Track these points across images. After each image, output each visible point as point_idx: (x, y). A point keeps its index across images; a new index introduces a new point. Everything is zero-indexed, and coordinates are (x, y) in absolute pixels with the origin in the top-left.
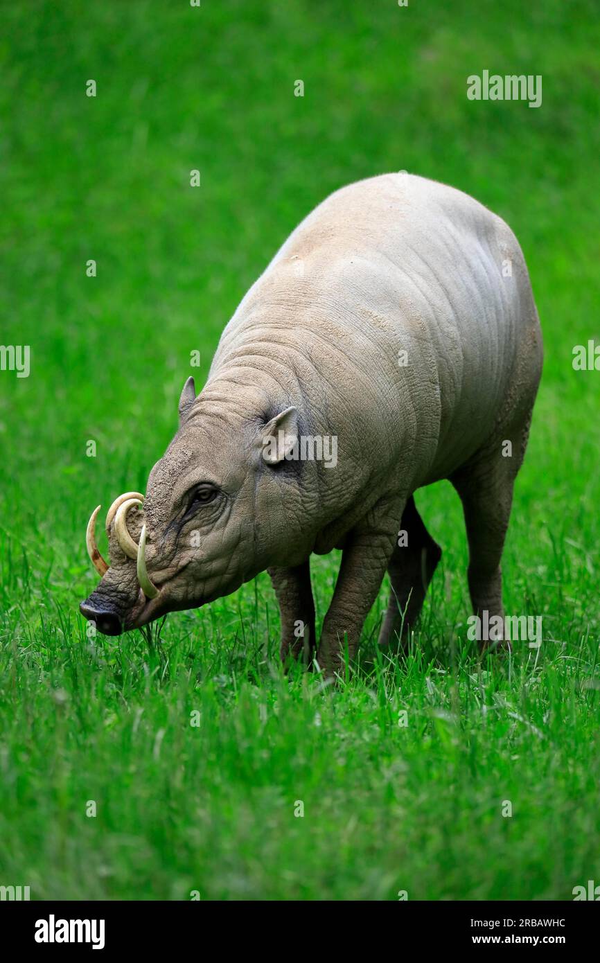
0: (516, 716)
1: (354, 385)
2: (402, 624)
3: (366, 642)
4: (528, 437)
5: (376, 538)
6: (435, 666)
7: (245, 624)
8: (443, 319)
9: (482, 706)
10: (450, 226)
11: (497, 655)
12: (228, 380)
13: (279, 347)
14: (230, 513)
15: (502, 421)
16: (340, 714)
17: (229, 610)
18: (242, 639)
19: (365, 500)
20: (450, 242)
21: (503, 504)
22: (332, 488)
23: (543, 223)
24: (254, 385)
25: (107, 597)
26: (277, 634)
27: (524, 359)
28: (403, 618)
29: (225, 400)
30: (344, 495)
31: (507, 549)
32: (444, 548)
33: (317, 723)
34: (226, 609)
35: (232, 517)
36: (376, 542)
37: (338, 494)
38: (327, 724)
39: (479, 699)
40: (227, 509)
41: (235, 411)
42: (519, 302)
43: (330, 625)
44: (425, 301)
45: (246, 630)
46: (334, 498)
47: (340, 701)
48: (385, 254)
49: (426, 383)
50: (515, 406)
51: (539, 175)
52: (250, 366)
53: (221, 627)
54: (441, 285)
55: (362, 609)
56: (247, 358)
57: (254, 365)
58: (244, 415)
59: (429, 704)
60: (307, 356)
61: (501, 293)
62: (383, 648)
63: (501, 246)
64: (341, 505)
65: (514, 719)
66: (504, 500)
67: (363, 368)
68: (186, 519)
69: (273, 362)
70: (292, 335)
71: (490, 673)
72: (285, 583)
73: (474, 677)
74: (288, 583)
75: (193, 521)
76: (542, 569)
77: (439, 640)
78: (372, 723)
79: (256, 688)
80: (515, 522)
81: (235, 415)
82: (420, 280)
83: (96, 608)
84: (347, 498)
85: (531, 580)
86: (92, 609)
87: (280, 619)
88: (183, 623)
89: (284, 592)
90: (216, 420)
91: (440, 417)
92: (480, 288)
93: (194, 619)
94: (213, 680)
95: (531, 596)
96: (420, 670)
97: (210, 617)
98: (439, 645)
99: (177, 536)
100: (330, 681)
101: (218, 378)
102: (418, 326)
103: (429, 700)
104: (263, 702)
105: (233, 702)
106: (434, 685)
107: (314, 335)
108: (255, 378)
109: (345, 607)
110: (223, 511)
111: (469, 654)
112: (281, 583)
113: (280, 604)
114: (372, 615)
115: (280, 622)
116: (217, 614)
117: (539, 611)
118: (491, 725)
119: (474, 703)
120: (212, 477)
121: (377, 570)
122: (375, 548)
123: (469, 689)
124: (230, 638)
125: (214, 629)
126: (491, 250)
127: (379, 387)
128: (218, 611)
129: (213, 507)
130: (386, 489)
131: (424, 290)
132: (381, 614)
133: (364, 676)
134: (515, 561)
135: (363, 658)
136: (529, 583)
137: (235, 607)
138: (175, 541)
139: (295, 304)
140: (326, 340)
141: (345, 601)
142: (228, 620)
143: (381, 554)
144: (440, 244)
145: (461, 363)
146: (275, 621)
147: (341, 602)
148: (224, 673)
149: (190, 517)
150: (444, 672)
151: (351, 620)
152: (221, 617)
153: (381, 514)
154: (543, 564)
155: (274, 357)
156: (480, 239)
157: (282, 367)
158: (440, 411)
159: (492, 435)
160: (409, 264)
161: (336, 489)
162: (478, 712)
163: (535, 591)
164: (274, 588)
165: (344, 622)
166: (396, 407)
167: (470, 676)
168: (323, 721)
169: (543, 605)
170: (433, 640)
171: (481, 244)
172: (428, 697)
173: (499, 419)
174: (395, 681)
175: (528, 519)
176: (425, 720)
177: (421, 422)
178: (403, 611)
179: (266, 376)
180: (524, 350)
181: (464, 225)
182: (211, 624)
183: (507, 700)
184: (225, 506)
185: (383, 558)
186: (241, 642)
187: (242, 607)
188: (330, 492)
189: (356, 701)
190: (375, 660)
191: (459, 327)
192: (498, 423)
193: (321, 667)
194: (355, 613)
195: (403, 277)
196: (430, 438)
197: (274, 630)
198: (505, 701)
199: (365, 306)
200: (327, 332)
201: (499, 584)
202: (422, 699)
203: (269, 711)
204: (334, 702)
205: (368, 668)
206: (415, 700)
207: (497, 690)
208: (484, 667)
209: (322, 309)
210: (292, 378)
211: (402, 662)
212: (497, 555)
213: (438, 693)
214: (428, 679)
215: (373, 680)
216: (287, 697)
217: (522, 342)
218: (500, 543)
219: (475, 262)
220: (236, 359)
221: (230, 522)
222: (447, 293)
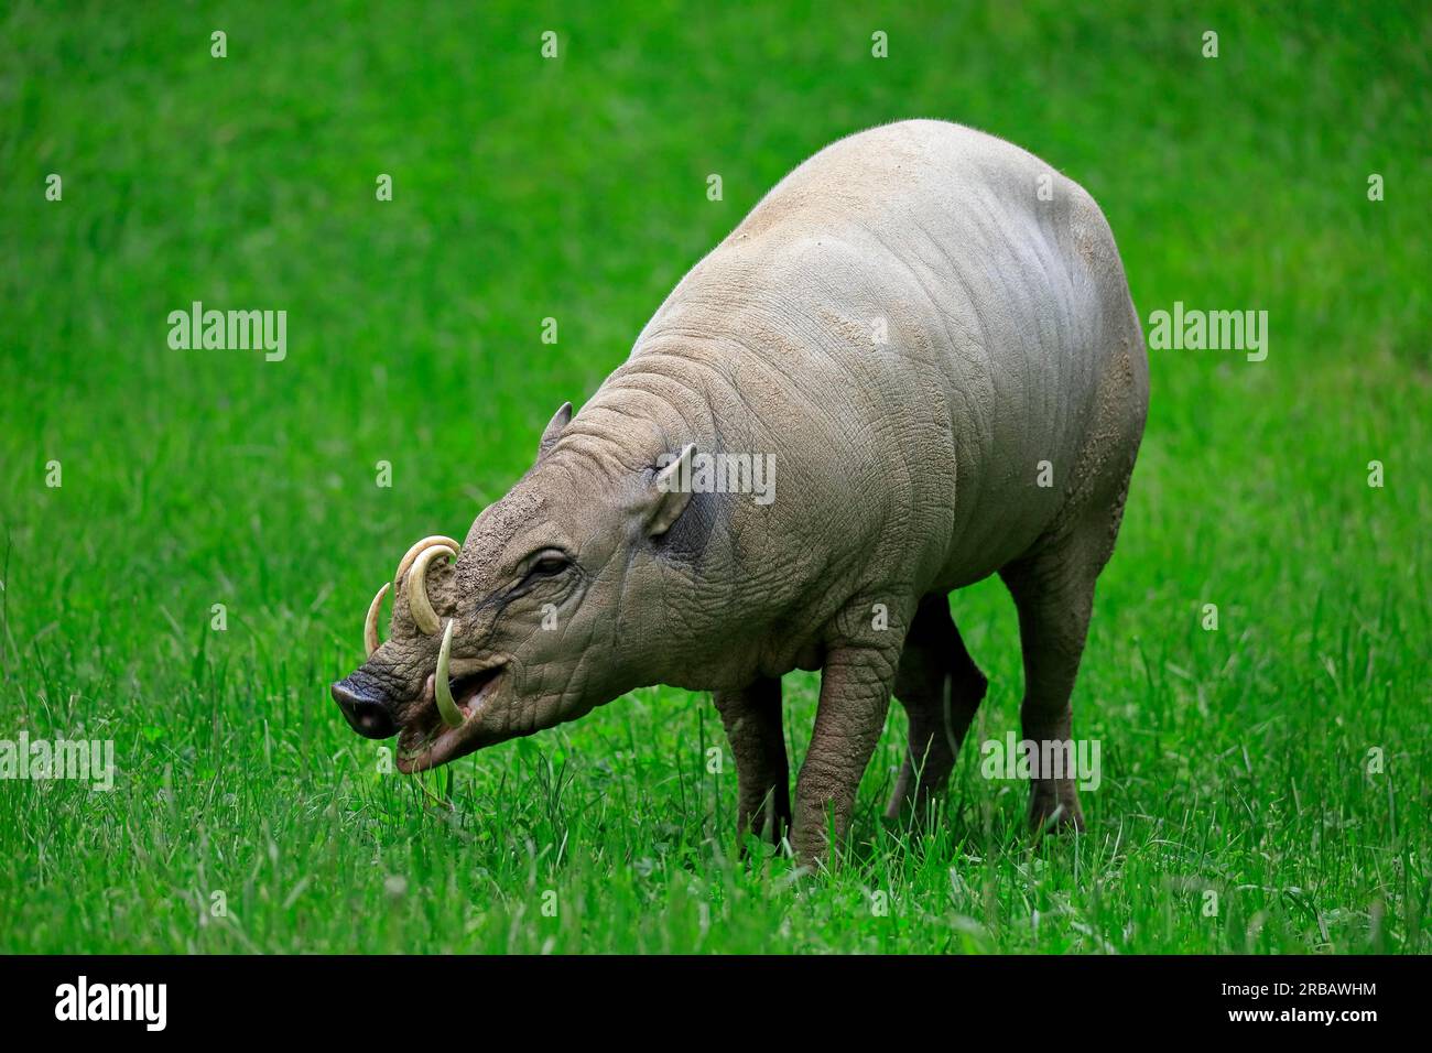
0: (1082, 928)
1: (798, 423)
2: (917, 788)
3: (865, 813)
4: (1121, 515)
5: (858, 652)
6: (966, 850)
7: (682, 784)
8: (959, 332)
9: (1032, 913)
10: (989, 199)
11: (1060, 836)
12: (610, 408)
13: (687, 362)
14: (582, 598)
15: (1074, 492)
16: (821, 920)
17: (662, 761)
18: (680, 805)
19: (824, 594)
20: (987, 221)
21: (1079, 615)
22: (758, 577)
23: (1150, 194)
24: (646, 418)
25: (375, 680)
26: (732, 797)
27: (1107, 401)
28: (918, 779)
29: (602, 435)
30: (781, 587)
31: (1081, 680)
32: (987, 674)
33: (784, 931)
34: (658, 760)
35: (585, 605)
36: (859, 658)
37: (768, 586)
38: (800, 935)
39: (1030, 901)
40: (579, 592)
41: (615, 455)
42: (1100, 316)
43: (803, 786)
44: (931, 306)
45: (687, 792)
46: (762, 591)
47: (822, 900)
48: (878, 235)
49: (926, 425)
50: (1094, 471)
51: (1150, 123)
52: (643, 388)
53: (649, 787)
54: (963, 283)
55: (849, 760)
56: (640, 376)
57: (648, 388)
58: (627, 464)
59: (955, 907)
60: (730, 379)
61: (1068, 300)
62: (889, 823)
63: (1075, 232)
64: (774, 601)
65: (1081, 933)
66: (1078, 609)
67: (817, 399)
68: (516, 594)
69: (677, 385)
70: (713, 347)
71: (1047, 863)
72: (740, 723)
73: (1022, 869)
74: (745, 723)
75: (525, 599)
76: (1131, 710)
77: (973, 811)
78: (868, 935)
79: (696, 880)
80: (1096, 638)
81: (615, 461)
82: (928, 275)
83: (356, 693)
84: (786, 592)
85: (1115, 725)
86: (351, 693)
87: (737, 777)
88: (592, 779)
89: (737, 735)
90: (589, 462)
91: (954, 477)
92: (1031, 291)
93: (611, 774)
94: (632, 867)
95: (1114, 748)
96: (943, 856)
97: (634, 772)
98: (974, 820)
99: (497, 616)
100: (805, 869)
101: (596, 403)
102: (914, 340)
103: (954, 902)
104: (705, 900)
105: (661, 898)
106: (962, 880)
107: (744, 349)
108: (649, 407)
109: (823, 758)
110: (572, 592)
111: (1018, 831)
112: (733, 723)
113: (735, 754)
114: (873, 772)
115: (737, 783)
116: (645, 767)
117: (1125, 772)
118: (1047, 940)
119: (1022, 907)
120: (564, 541)
121: (867, 700)
122: (857, 668)
123: (1015, 886)
124: (663, 803)
125: (640, 789)
126: (1057, 237)
127: (841, 428)
128: (645, 763)
129: (557, 582)
130: (861, 581)
131: (933, 289)
132: (888, 771)
133: (859, 864)
134: (1091, 697)
135: (857, 838)
136: (1112, 730)
137: (672, 757)
138: (493, 622)
139: (725, 303)
140: (761, 357)
141: (822, 750)
142: (661, 776)
143: (870, 676)
144: (968, 222)
145: (990, 400)
146: (730, 778)
147: (816, 751)
148: (649, 856)
149: (521, 592)
150: (978, 860)
151: (834, 776)
152: (650, 772)
153: (859, 619)
154: (1134, 701)
155: (679, 378)
156: (1039, 221)
157: (690, 393)
158: (953, 466)
159: (1059, 514)
160: (913, 251)
161: (765, 578)
162: (1027, 920)
163: (1120, 741)
164: (726, 731)
165: (824, 781)
166: (869, 459)
167: (1019, 868)
168: (793, 929)
169: (1131, 762)
170: (966, 812)
171: (1041, 228)
172: (952, 896)
173: (1070, 491)
174: (904, 871)
175: (1114, 636)
176: (948, 933)
177: (917, 483)
178: (918, 769)
179: (665, 404)
180: (1108, 387)
181: (1015, 197)
182: (635, 781)
183: (1071, 905)
184: (576, 585)
185: (875, 681)
186: (680, 811)
187: (682, 757)
188: (753, 582)
189: (842, 902)
190: (873, 840)
191: (988, 347)
192: (1069, 496)
193: (794, 850)
194: (839, 767)
195: (898, 267)
196: (937, 506)
197: (729, 792)
198: (1066, 906)
199: (829, 307)
200: (764, 344)
201: (1068, 729)
202: (944, 899)
203: (712, 914)
204: (811, 900)
205: (866, 852)
206: (933, 901)
207: (1057, 888)
208: (1038, 853)
209: (762, 311)
210: (703, 409)
211: (917, 844)
212: (1067, 689)
213: (968, 890)
214: (952, 870)
215: (871, 872)
216: (739, 893)
217: (1106, 375)
218: (1073, 672)
219: (1025, 252)
220: (626, 377)
221: (580, 612)
222: (972, 294)
